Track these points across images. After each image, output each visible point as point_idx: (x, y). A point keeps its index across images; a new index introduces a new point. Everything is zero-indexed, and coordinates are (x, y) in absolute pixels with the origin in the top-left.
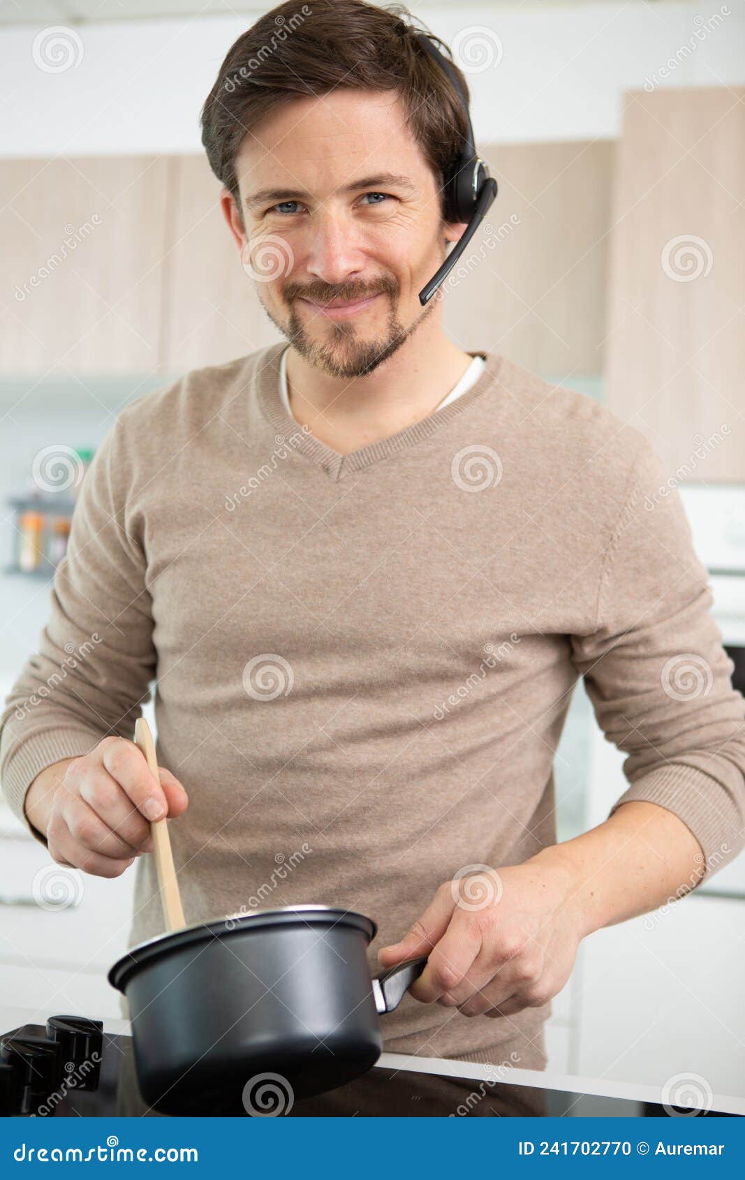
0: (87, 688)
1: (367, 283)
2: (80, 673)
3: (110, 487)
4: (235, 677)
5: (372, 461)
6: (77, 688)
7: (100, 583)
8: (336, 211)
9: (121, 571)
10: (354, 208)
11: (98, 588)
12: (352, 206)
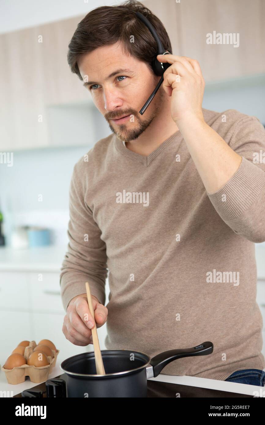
0: (84, 262)
1: (123, 111)
2: (81, 257)
3: (76, 190)
4: (127, 242)
5: (156, 156)
6: (81, 262)
7: (80, 224)
8: (109, 86)
9: (85, 218)
10: (115, 83)
11: (80, 226)
12: (115, 82)
